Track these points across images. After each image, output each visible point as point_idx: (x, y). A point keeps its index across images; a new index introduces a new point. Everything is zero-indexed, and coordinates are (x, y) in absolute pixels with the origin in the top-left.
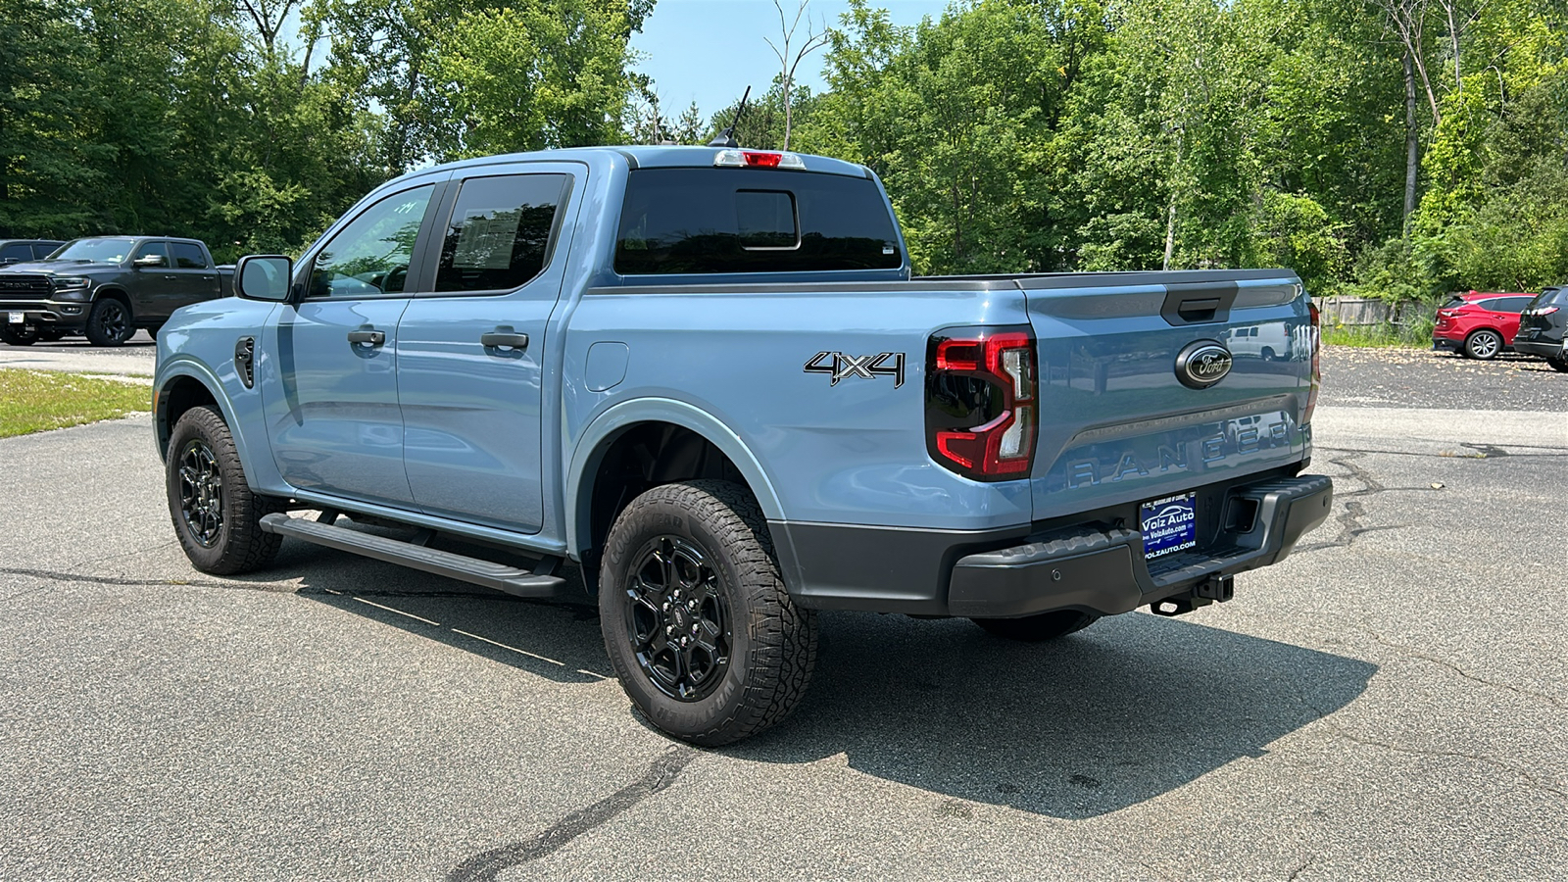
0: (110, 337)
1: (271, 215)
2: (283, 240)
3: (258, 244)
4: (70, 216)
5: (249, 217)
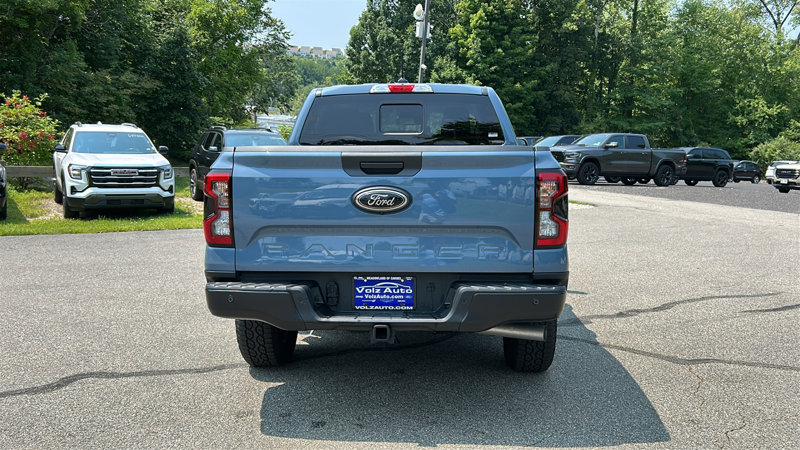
0: (588, 181)
1: (763, 121)
2: (769, 135)
3: (754, 137)
4: (655, 124)
5: (751, 122)
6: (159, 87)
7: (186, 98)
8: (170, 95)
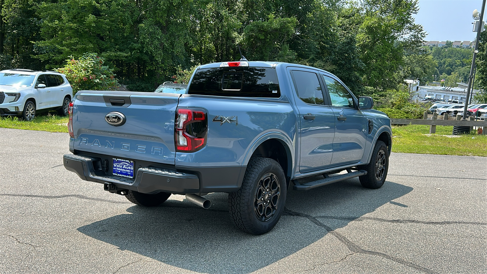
6: (335, 69)
7: (350, 75)
8: (341, 74)
